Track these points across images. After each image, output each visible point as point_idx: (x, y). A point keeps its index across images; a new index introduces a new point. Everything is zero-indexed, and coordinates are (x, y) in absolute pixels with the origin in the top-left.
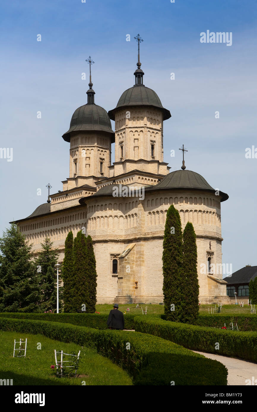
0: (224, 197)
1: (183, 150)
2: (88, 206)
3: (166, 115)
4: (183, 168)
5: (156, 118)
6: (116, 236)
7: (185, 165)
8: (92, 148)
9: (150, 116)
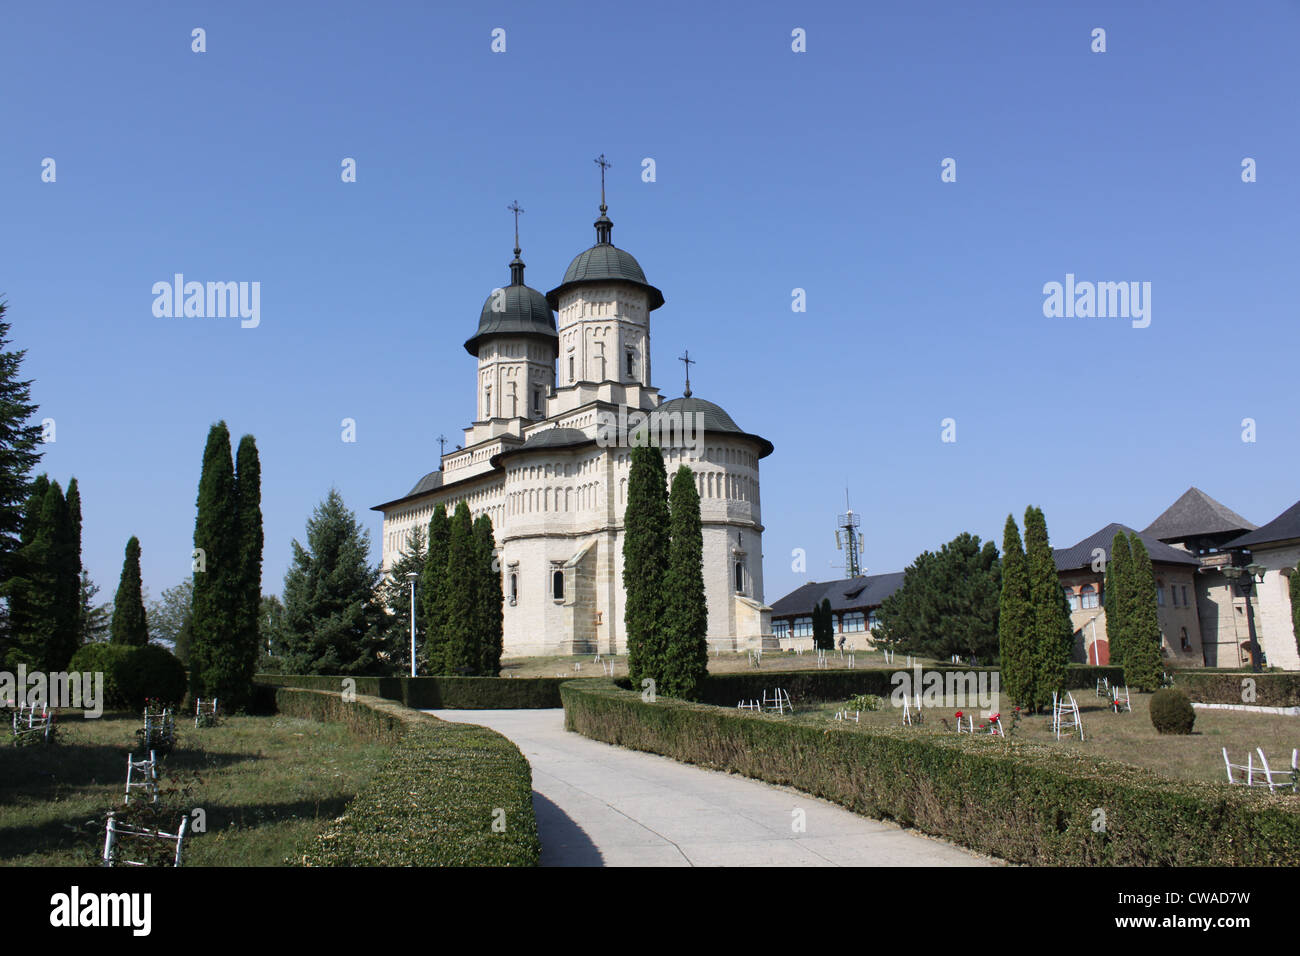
0: (765, 448)
1: (687, 361)
2: (507, 470)
3: (655, 299)
4: (688, 395)
5: (635, 303)
6: (559, 526)
7: (691, 389)
8: (519, 365)
9: (624, 301)
